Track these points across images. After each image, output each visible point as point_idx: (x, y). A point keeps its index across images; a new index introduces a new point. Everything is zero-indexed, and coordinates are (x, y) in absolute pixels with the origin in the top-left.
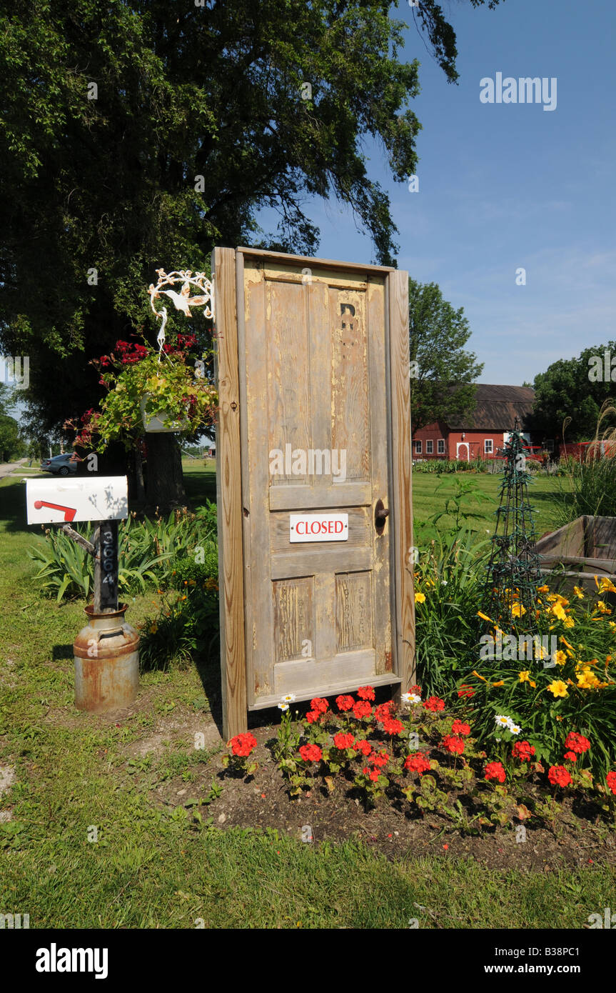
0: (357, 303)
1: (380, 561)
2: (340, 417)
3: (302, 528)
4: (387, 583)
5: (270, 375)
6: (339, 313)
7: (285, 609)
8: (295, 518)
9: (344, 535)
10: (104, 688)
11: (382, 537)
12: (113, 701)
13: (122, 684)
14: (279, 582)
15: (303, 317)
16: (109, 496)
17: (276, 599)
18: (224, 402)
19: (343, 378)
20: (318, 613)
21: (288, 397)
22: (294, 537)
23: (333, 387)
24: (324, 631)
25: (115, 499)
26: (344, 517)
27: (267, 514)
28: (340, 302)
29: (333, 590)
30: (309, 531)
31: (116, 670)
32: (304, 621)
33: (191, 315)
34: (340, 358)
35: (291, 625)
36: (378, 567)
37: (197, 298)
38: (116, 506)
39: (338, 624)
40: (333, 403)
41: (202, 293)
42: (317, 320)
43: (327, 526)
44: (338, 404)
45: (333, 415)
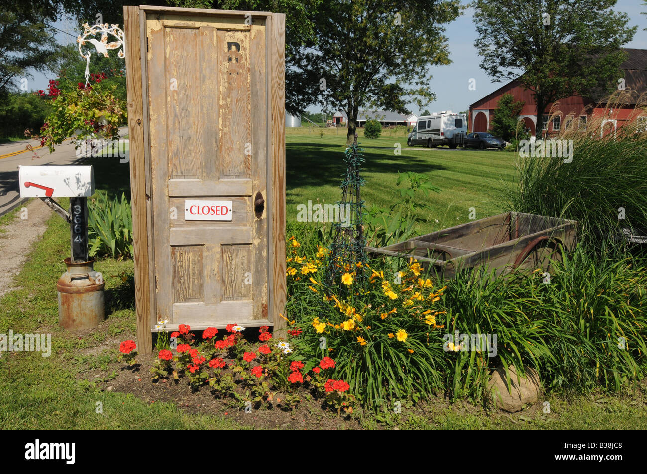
0: (242, 41)
1: (259, 238)
2: (226, 130)
3: (195, 210)
4: (264, 254)
5: (169, 99)
6: (226, 50)
7: (182, 266)
8: (189, 203)
9: (229, 217)
10: (74, 314)
11: (261, 220)
12: (81, 324)
13: (87, 312)
14: (177, 248)
15: (196, 55)
16: (78, 180)
17: (175, 259)
18: (132, 119)
19: (229, 100)
20: (206, 271)
21: (183, 114)
22: (188, 216)
23: (221, 107)
24: (211, 285)
25: (83, 183)
26: (229, 204)
27: (167, 199)
28: (227, 41)
29: (218, 256)
30: (200, 212)
31: (83, 303)
32: (196, 276)
33: (108, 56)
34: (227, 84)
35: (186, 278)
36: (257, 242)
37: (113, 43)
38: (83, 188)
39: (224, 281)
40: (221, 119)
41: (117, 40)
42: (206, 57)
43: (215, 210)
44: (225, 120)
45: (221, 127)
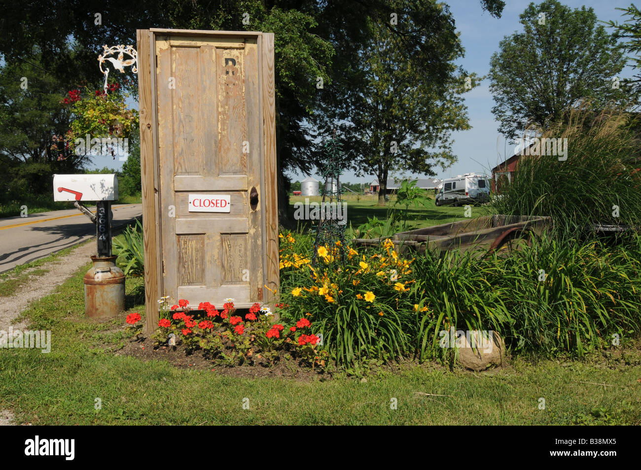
0: (238, 57)
1: (254, 227)
2: (224, 133)
3: (197, 203)
4: (259, 242)
5: (175, 107)
6: (224, 65)
7: (186, 253)
8: (192, 197)
9: (227, 209)
10: (97, 304)
11: (256, 211)
12: (103, 312)
13: (109, 302)
14: (182, 236)
15: (197, 69)
16: (103, 185)
17: (180, 246)
18: (143, 124)
19: (227, 107)
20: (207, 258)
21: (187, 120)
22: (191, 208)
23: (219, 113)
24: (212, 271)
25: (107, 188)
26: (227, 197)
27: (173, 193)
28: (225, 57)
29: (218, 243)
30: (202, 205)
31: (105, 293)
32: (199, 262)
33: (124, 72)
34: (224, 94)
35: (190, 263)
36: (252, 231)
37: (128, 61)
38: (107, 192)
39: (223, 266)
40: (219, 123)
41: (131, 58)
42: (207, 71)
43: (215, 202)
44: (223, 124)
45: (220, 131)
